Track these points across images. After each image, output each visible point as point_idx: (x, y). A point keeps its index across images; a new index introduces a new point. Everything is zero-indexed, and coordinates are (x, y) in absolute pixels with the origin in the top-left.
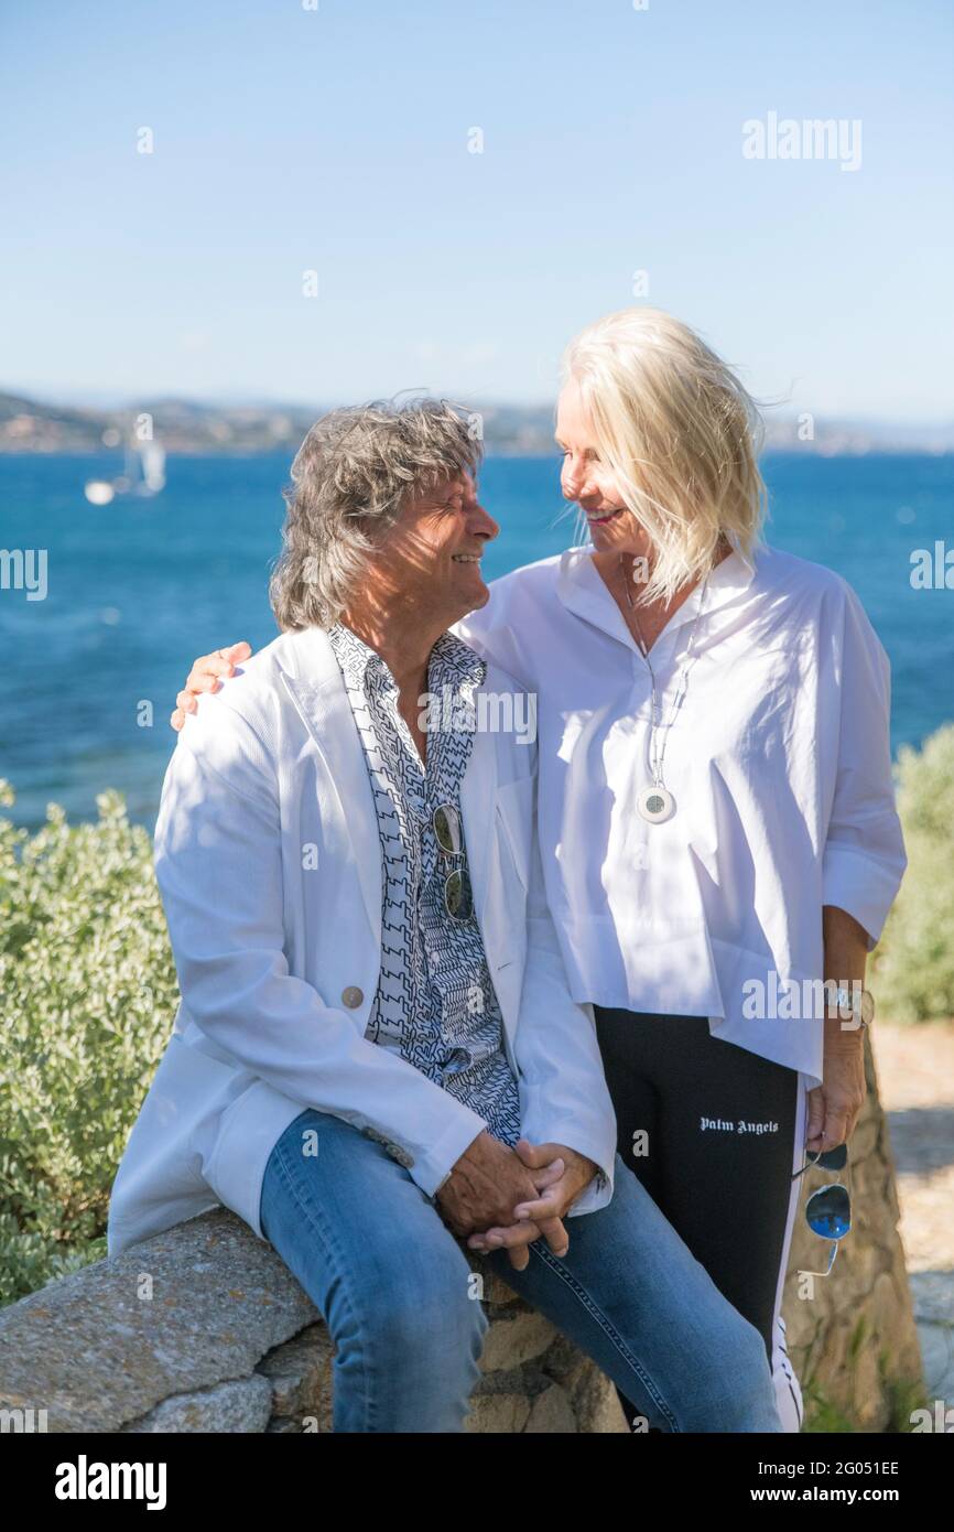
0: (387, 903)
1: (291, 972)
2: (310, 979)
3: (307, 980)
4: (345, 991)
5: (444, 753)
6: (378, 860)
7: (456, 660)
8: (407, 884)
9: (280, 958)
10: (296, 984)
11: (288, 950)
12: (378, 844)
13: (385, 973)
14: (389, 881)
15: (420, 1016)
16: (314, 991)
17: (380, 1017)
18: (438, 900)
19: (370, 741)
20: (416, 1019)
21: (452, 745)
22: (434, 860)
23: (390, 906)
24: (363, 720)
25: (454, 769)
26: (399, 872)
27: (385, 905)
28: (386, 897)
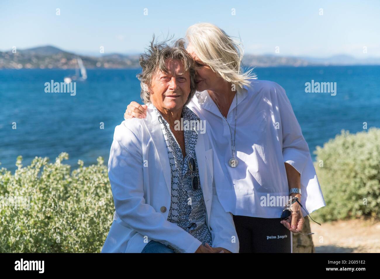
0: (173, 183)
1: (146, 203)
2: (151, 204)
3: (151, 205)
4: (161, 208)
5: (189, 144)
8: (178, 177)
9: (142, 199)
10: (148, 206)
11: (145, 197)
12: (170, 166)
13: (173, 202)
14: (173, 177)
15: (183, 214)
16: (152, 207)
18: (189, 183)
21: (191, 142)
22: (186, 172)
26: (177, 174)
27: (172, 183)
28: (172, 181)
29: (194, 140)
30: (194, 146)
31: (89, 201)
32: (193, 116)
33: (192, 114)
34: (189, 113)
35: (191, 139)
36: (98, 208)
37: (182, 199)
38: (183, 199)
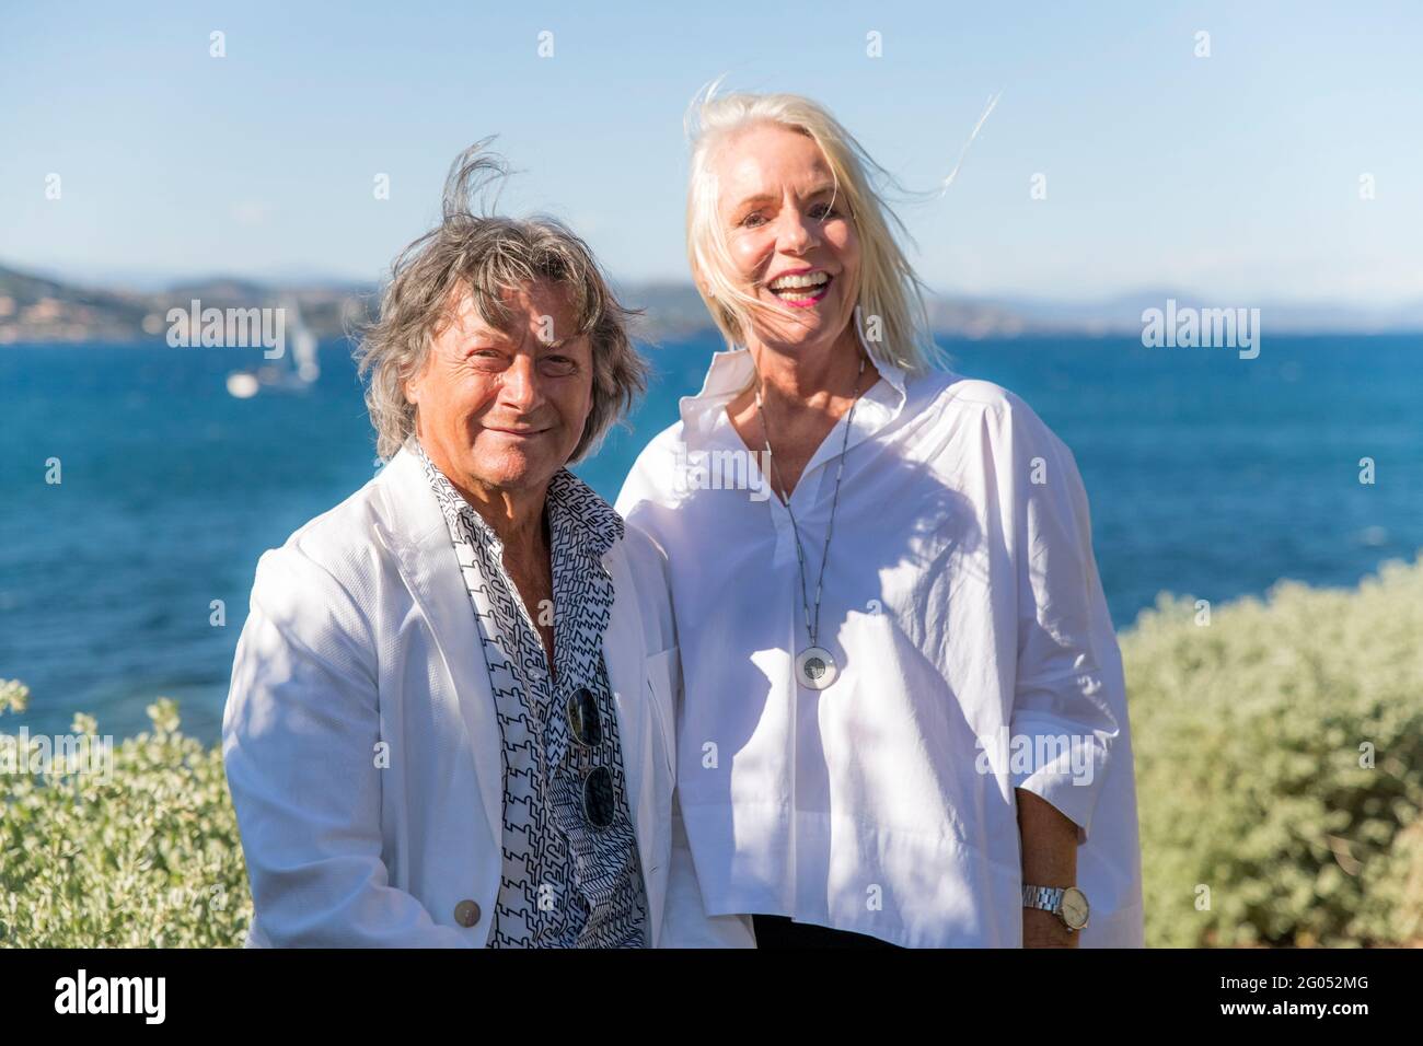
0: (508, 798)
1: (393, 882)
2: (415, 890)
3: (411, 892)
4: (458, 906)
5: (576, 627)
6: (497, 747)
7: (586, 517)
8: (532, 775)
9: (377, 866)
10: (399, 898)
11: (389, 856)
12: (496, 726)
13: (506, 883)
14: (510, 772)
15: (548, 932)
16: (420, 906)
17: (499, 936)
18: (574, 799)
19: (482, 604)
20: (543, 937)
21: (585, 617)
22: (562, 752)
23: (513, 802)
24: (474, 578)
25: (595, 620)
26: (524, 761)
27: (504, 801)
28: (506, 792)
29: (599, 610)
30: (598, 635)
31: (127, 886)
32: (594, 508)
33: (588, 500)
34: (577, 495)
35: (583, 604)
36: (165, 919)
37: (545, 869)
38: (551, 867)
